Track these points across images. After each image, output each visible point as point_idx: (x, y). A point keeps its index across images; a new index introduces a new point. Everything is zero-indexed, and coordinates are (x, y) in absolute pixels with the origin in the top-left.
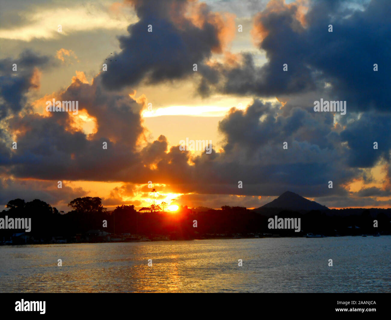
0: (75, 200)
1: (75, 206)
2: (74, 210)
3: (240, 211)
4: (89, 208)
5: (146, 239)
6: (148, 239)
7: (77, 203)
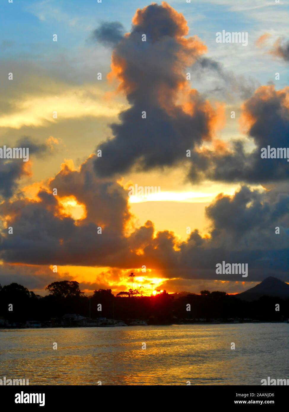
0: (53, 284)
1: (53, 290)
2: (52, 294)
3: (220, 296)
4: (66, 292)
5: (123, 324)
6: (125, 324)
7: (54, 287)
